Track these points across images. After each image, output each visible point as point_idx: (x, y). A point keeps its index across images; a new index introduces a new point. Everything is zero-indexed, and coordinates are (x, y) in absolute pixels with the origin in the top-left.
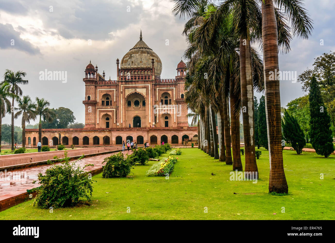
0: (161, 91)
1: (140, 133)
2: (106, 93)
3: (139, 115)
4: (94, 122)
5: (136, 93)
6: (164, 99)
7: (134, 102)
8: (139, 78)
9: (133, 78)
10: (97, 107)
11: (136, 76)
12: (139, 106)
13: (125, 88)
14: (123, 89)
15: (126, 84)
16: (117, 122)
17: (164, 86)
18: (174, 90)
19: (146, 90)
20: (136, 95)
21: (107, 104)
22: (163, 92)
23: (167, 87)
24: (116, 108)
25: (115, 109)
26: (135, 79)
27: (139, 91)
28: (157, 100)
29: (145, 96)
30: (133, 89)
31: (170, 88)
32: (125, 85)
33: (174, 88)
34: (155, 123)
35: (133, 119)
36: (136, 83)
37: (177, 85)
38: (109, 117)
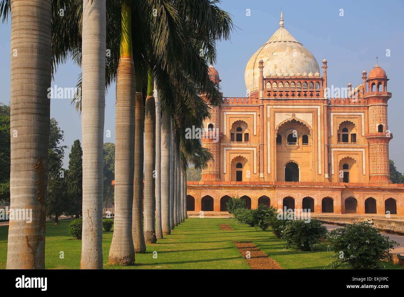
0: (338, 118)
1: (328, 194)
2: (238, 119)
3: (295, 160)
4: (218, 170)
5: (294, 121)
6: (342, 133)
7: (287, 137)
8: (299, 95)
9: (289, 94)
10: (224, 144)
11: (295, 91)
12: (297, 145)
13: (275, 112)
14: (272, 113)
15: (276, 104)
16: (259, 172)
17: (345, 111)
18: (363, 117)
19: (313, 117)
20: (294, 123)
21: (239, 139)
22: (343, 120)
23: (350, 111)
24: (258, 147)
25: (255, 149)
26: (293, 95)
27: (300, 117)
28: (332, 135)
29: (312, 126)
30: (291, 114)
31: (355, 114)
32: (274, 107)
33: (363, 114)
34: (329, 175)
35: (285, 168)
36: (296, 104)
37: (368, 109)
38: (242, 163)
